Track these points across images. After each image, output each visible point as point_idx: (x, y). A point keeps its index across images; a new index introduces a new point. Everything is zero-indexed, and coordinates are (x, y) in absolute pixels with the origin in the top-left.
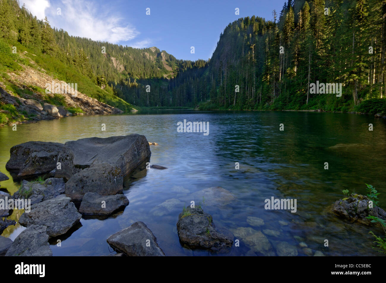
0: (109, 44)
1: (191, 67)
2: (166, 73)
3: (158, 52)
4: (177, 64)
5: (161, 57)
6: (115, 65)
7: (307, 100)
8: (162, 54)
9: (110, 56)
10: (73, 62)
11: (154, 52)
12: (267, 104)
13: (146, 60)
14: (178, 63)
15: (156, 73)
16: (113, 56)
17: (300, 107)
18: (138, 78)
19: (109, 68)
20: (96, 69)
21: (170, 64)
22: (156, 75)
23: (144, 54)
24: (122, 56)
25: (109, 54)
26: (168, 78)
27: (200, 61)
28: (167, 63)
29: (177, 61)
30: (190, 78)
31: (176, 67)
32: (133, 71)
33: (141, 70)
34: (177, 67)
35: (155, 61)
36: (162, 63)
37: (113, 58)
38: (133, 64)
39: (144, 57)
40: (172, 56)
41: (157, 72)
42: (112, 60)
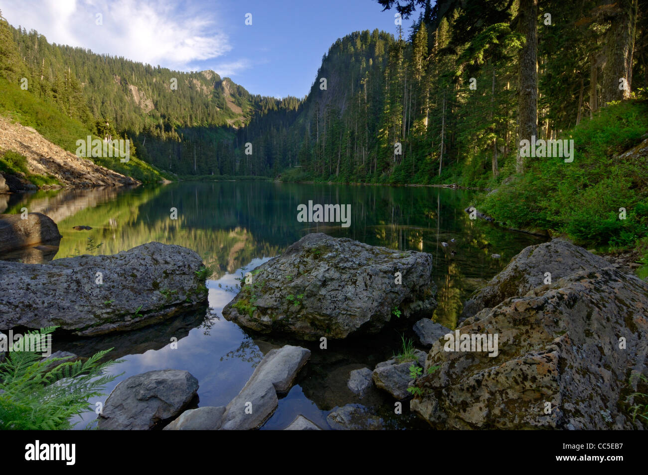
0: (126, 61)
1: (276, 108)
2: (231, 117)
3: (217, 80)
4: (251, 102)
5: (223, 89)
6: (136, 99)
7: (440, 170)
8: (224, 83)
9: (127, 84)
10: (52, 93)
11: (209, 79)
12: (384, 174)
13: (195, 93)
14: (253, 101)
15: (213, 116)
16: (133, 84)
17: (429, 179)
18: (179, 123)
19: (125, 105)
20: (99, 106)
21: (238, 102)
22: (213, 119)
23: (191, 82)
24: (150, 84)
25: (125, 80)
26: (234, 126)
27: (290, 99)
28: (233, 100)
29: (252, 97)
30: (272, 128)
31: (248, 108)
32: (170, 111)
33: (185, 109)
34: (251, 107)
35: (212, 95)
36: (224, 99)
37: (132, 87)
38: (171, 98)
39: (192, 87)
40: (242, 88)
41: (215, 114)
42: (131, 90)
